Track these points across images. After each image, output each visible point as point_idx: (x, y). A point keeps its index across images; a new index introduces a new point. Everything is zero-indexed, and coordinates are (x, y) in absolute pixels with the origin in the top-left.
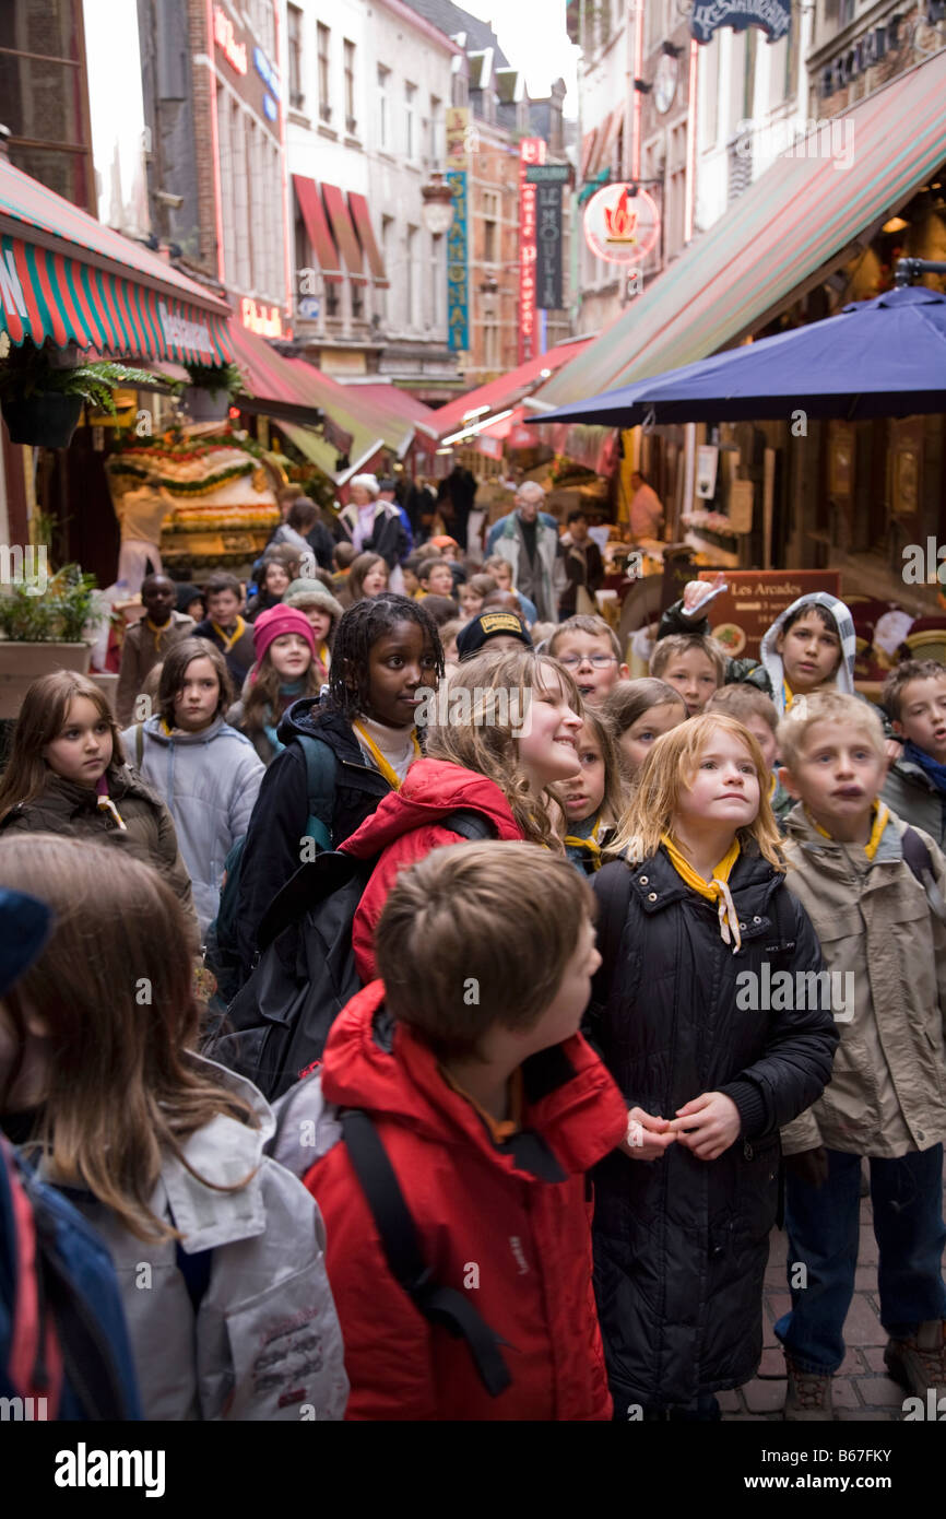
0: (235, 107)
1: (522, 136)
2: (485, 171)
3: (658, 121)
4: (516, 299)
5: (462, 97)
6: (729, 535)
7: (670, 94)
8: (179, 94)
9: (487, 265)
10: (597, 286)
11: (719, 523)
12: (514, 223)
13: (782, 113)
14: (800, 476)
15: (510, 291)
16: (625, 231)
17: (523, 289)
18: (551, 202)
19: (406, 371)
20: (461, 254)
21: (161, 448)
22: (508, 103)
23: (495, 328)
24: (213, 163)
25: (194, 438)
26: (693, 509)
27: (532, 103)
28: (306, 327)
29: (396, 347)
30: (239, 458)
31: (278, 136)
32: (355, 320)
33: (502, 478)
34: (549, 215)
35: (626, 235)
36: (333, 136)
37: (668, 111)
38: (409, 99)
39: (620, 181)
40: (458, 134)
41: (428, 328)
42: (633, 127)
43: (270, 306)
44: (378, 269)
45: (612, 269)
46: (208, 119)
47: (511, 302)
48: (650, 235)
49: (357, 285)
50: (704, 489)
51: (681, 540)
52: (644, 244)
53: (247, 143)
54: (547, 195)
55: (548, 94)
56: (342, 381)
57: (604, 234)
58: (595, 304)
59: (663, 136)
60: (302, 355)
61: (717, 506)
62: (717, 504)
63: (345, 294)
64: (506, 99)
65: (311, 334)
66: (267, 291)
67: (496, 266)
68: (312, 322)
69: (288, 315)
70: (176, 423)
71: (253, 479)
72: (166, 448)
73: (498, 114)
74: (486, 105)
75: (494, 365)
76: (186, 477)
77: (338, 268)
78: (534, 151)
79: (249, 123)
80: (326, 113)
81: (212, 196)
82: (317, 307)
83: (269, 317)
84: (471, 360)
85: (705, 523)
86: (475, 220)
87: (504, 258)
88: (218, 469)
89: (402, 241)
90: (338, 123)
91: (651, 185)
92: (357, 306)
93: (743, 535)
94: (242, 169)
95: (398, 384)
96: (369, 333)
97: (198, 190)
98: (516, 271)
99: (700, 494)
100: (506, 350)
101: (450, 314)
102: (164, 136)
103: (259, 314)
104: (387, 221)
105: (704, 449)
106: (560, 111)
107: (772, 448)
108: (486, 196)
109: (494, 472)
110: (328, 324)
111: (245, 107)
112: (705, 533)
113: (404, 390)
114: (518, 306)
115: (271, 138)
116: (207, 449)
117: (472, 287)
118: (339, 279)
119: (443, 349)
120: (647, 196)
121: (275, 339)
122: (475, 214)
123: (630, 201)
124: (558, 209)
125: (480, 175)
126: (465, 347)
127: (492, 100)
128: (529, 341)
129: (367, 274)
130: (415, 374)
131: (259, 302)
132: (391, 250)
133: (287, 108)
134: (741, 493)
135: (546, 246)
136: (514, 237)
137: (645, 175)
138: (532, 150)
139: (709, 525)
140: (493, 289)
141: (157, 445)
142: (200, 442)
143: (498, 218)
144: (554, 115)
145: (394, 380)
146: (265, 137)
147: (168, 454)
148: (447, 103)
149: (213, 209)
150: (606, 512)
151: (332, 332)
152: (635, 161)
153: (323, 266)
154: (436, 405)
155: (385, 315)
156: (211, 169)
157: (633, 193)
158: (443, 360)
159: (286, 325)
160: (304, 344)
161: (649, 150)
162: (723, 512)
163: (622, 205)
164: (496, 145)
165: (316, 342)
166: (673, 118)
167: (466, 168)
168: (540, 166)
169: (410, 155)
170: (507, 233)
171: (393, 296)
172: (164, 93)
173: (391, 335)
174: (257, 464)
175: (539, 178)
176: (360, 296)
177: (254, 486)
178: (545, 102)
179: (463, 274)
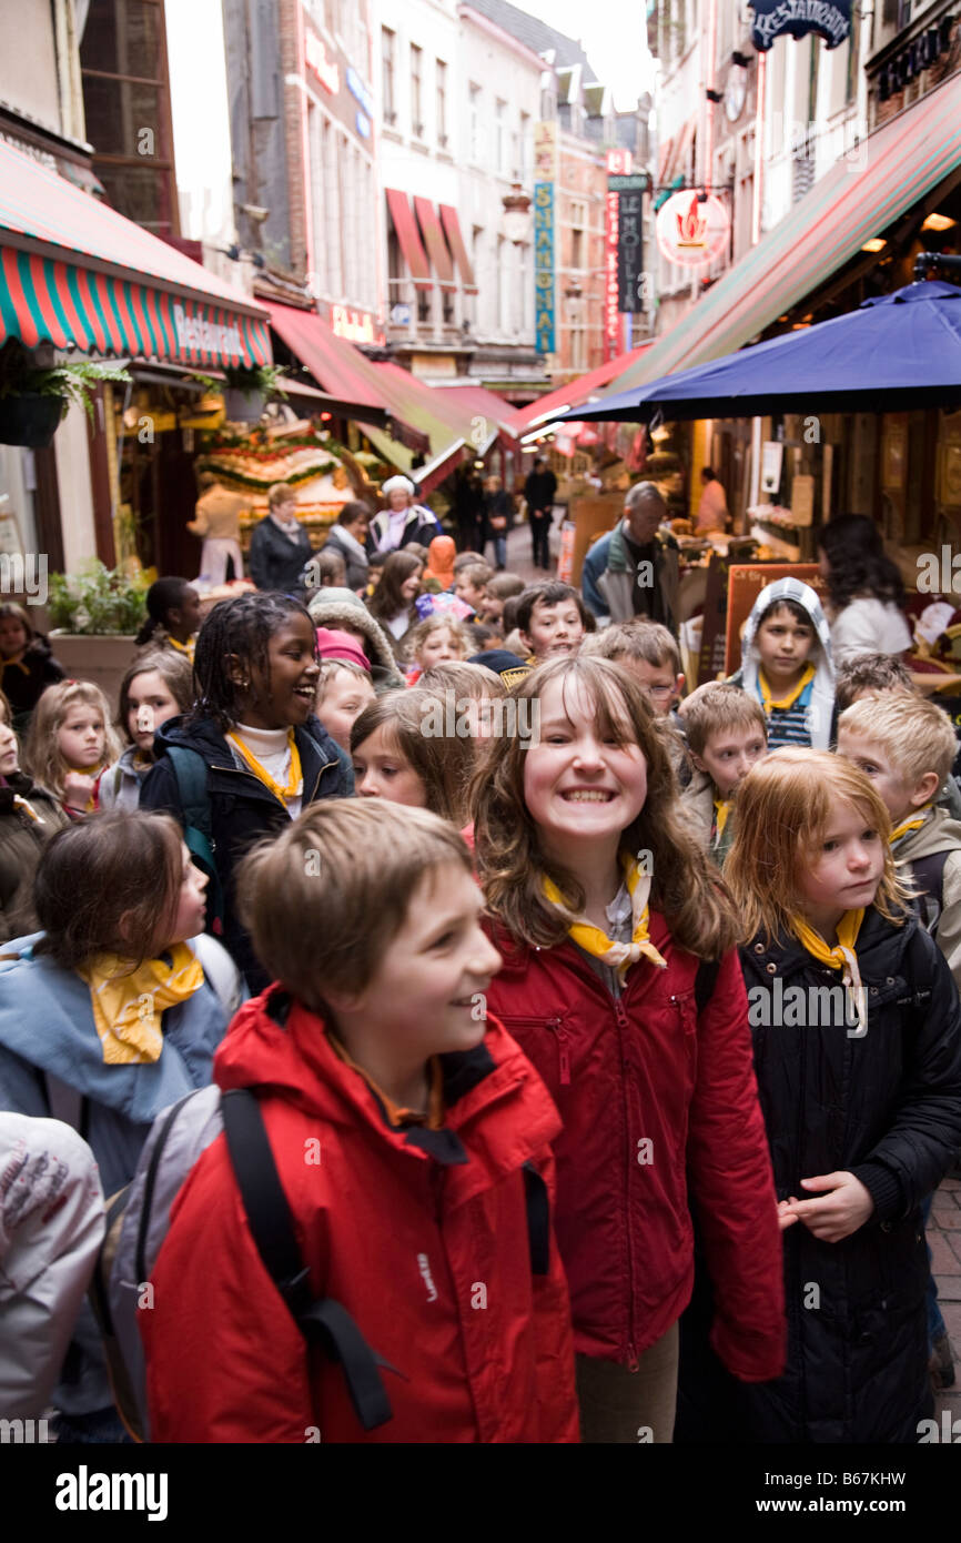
0: (327, 124)
1: (609, 148)
2: (573, 182)
3: (729, 130)
4: (603, 303)
5: (551, 112)
6: (791, 528)
7: (739, 102)
8: (272, 113)
9: (574, 272)
10: (672, 289)
11: (782, 516)
12: (601, 231)
13: (842, 118)
14: (857, 472)
15: (597, 296)
16: (696, 235)
17: (608, 293)
18: (632, 210)
19: (496, 373)
20: (548, 261)
21: (246, 449)
22: (596, 117)
23: (581, 332)
24: (303, 176)
25: (279, 439)
26: (759, 503)
27: (618, 116)
28: (398, 332)
29: (486, 350)
30: (320, 458)
31: (370, 150)
32: (446, 326)
33: (587, 475)
34: (631, 222)
35: (697, 239)
36: (425, 151)
37: (738, 119)
38: (499, 114)
39: (693, 187)
40: (547, 147)
41: (516, 332)
42: (706, 135)
43: (361, 313)
44: (468, 277)
45: (686, 273)
46: (299, 137)
47: (597, 307)
48: (720, 239)
49: (447, 293)
50: (770, 483)
51: (747, 532)
52: (714, 248)
53: (338, 158)
54: (628, 203)
55: (634, 107)
56: (432, 384)
57: (676, 238)
58: (671, 307)
59: (733, 144)
60: (393, 359)
61: (782, 500)
62: (781, 498)
63: (436, 300)
64: (594, 113)
65: (404, 339)
66: (358, 299)
67: (583, 272)
68: (403, 328)
69: (380, 322)
70: (262, 425)
71: (334, 477)
72: (252, 448)
73: (586, 127)
74: (574, 119)
75: (580, 367)
76: (270, 476)
77: (429, 276)
78: (622, 162)
79: (341, 139)
80: (419, 129)
81: (302, 209)
82: (408, 313)
83: (361, 324)
84: (558, 362)
85: (769, 516)
86: (563, 229)
87: (591, 264)
88: (301, 468)
89: (492, 250)
90: (430, 138)
91: (722, 191)
92: (448, 312)
93: (804, 528)
94: (333, 182)
95: (488, 386)
96: (460, 337)
97: (290, 203)
98: (602, 277)
99: (765, 488)
100: (592, 352)
101: (538, 320)
102: (258, 153)
103: (350, 320)
104: (477, 231)
105: (769, 445)
106: (646, 123)
107: (830, 443)
108: (574, 206)
109: (579, 469)
110: (420, 329)
111: (337, 125)
112: (769, 526)
113: (493, 391)
114: (604, 310)
115: (363, 152)
116: (291, 448)
117: (558, 293)
118: (430, 287)
119: (531, 352)
120: (717, 201)
121: (367, 344)
122: (562, 224)
123: (700, 206)
124: (638, 216)
125: (568, 186)
126: (552, 350)
127: (580, 114)
128: (614, 344)
129: (457, 282)
130: (504, 376)
131: (350, 309)
132: (480, 257)
133: (380, 124)
134: (803, 488)
135: (627, 253)
136: (600, 245)
137: (716, 182)
138: (618, 160)
139: (772, 519)
140: (578, 294)
141: (244, 446)
142: (284, 443)
143: (585, 227)
144: (640, 127)
145: (484, 383)
146: (357, 152)
147: (254, 454)
148: (535, 117)
149: (303, 221)
150: (680, 507)
151: (424, 337)
152: (707, 168)
153: (415, 274)
154: (520, 405)
155: (475, 322)
156: (301, 183)
157: (703, 199)
158: (531, 363)
159: (378, 331)
160: (396, 348)
161: (721, 157)
162: (787, 506)
163: (694, 210)
164: (584, 156)
165: (408, 347)
166: (742, 126)
167: (553, 179)
168: (626, 176)
169: (500, 169)
170: (594, 241)
171: (483, 301)
172: (257, 113)
173: (481, 340)
174: (338, 463)
175: (620, 186)
176: (451, 302)
177: (335, 484)
178: (633, 115)
179: (550, 280)
